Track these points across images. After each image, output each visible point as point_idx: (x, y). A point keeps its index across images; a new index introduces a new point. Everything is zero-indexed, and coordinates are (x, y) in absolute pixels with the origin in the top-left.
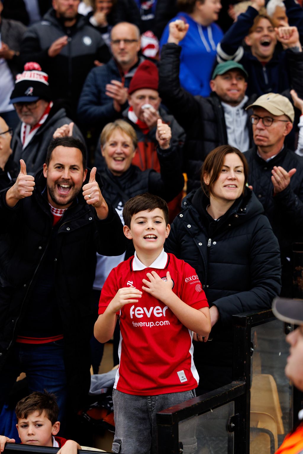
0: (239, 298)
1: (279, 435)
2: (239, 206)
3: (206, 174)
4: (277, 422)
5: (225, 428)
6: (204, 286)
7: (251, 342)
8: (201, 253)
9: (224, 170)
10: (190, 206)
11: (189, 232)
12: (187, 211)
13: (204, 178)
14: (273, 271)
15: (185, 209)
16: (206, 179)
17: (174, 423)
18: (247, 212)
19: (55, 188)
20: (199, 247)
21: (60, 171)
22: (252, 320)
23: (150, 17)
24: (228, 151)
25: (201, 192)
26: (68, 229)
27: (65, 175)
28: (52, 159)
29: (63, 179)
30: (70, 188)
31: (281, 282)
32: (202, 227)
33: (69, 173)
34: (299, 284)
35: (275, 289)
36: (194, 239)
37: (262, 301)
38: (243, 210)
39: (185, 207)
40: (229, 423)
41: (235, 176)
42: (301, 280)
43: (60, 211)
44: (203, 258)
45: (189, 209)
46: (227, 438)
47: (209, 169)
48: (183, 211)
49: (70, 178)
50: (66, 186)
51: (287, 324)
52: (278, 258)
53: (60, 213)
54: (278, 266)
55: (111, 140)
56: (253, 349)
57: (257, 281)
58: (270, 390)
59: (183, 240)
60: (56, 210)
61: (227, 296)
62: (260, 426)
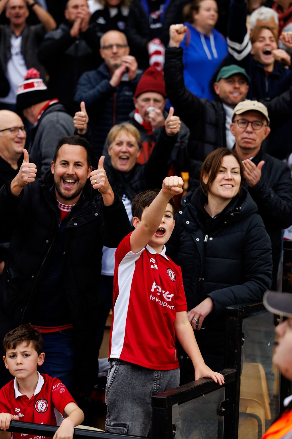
0: (232, 291)
1: (266, 421)
2: (235, 204)
3: (205, 174)
4: (265, 408)
5: (216, 412)
6: (200, 278)
7: (243, 332)
8: (198, 248)
9: (221, 171)
10: (190, 203)
11: (188, 228)
12: (186, 208)
13: (203, 178)
14: (265, 267)
15: (184, 207)
16: (205, 179)
17: (168, 407)
18: (242, 211)
19: (60, 182)
20: (196, 241)
21: (65, 167)
22: (244, 311)
23: (158, 25)
24: (225, 153)
25: (200, 191)
26: (76, 224)
27: (69, 171)
28: (58, 156)
29: (68, 174)
30: (74, 183)
31: (272, 277)
32: (200, 223)
33: (73, 169)
34: (289, 279)
35: (266, 284)
36: (192, 234)
37: (254, 294)
38: (239, 209)
39: (184, 204)
40: (219, 408)
41: (231, 177)
42: (291, 275)
43: (67, 207)
44: (200, 253)
45: (188, 207)
46: (218, 421)
47: (207, 170)
48: (183, 208)
49: (74, 173)
50: (71, 181)
51: (277, 316)
52: (270, 255)
53: (68, 209)
54: (270, 262)
55: (118, 139)
56: (243, 339)
57: (249, 275)
58: (259, 378)
59: (182, 236)
60: (63, 206)
61: (221, 289)
62: (248, 411)
